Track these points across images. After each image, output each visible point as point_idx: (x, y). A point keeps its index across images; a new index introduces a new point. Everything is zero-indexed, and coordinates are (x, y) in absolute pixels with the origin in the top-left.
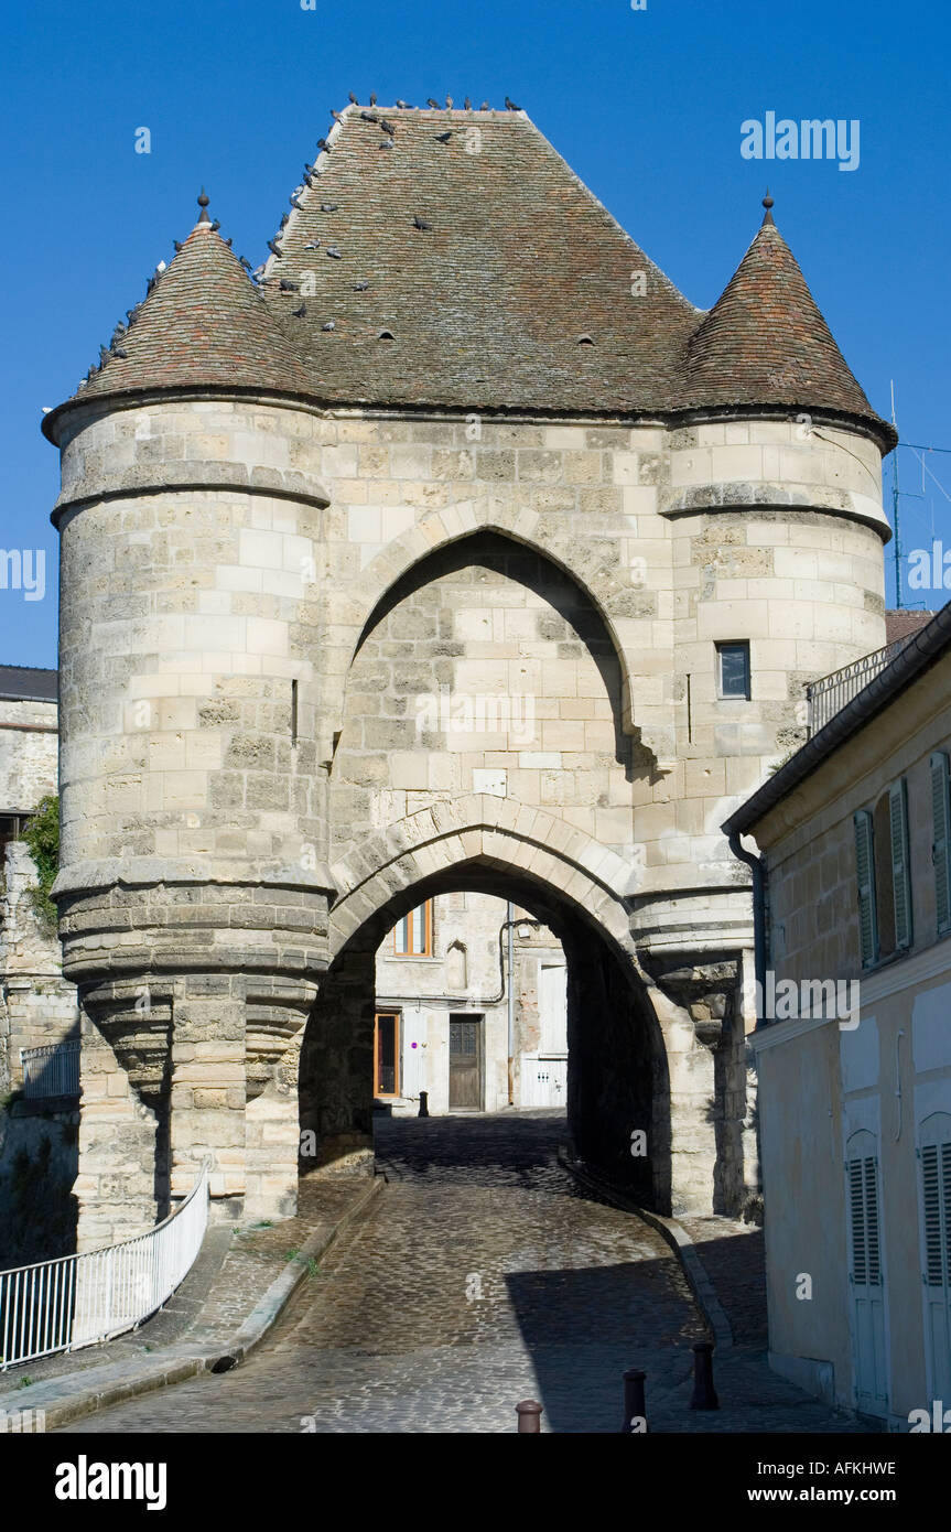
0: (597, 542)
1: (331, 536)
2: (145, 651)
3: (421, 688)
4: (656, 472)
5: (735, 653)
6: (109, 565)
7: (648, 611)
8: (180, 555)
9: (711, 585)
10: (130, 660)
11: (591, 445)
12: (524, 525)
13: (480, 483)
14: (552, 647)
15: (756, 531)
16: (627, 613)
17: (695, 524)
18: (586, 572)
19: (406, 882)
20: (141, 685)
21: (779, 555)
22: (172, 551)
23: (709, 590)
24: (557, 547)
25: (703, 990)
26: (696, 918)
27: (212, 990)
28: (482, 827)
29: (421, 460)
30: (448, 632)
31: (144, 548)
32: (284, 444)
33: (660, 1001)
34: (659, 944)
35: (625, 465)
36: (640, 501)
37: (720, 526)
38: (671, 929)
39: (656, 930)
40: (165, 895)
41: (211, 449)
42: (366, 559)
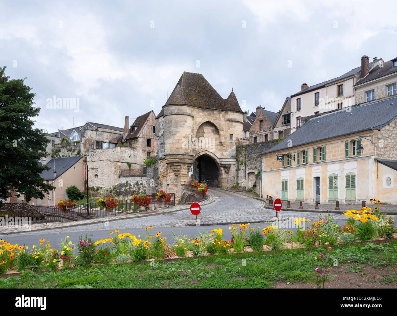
0: (219, 123)
1: (194, 120)
2: (178, 131)
3: (201, 136)
4: (224, 117)
5: (231, 135)
6: (174, 122)
7: (223, 131)
8: (182, 121)
9: (230, 129)
10: (176, 132)
11: (218, 113)
12: (212, 121)
13: (208, 117)
14: (213, 133)
15: (234, 124)
16: (221, 131)
17: (228, 122)
18: (217, 126)
19: (199, 156)
20: (178, 134)
21: (236, 126)
22: (181, 121)
23: (229, 129)
24: (215, 123)
25: (226, 168)
26: (227, 161)
27: (184, 165)
28: (206, 151)
29: (203, 113)
30: (203, 131)
31: (178, 120)
32: (191, 111)
33: (222, 168)
34: (222, 163)
35: (221, 115)
36: (223, 119)
37: (230, 123)
38: (224, 162)
39: (222, 162)
40: (181, 156)
41: (185, 111)
42: (197, 123)
